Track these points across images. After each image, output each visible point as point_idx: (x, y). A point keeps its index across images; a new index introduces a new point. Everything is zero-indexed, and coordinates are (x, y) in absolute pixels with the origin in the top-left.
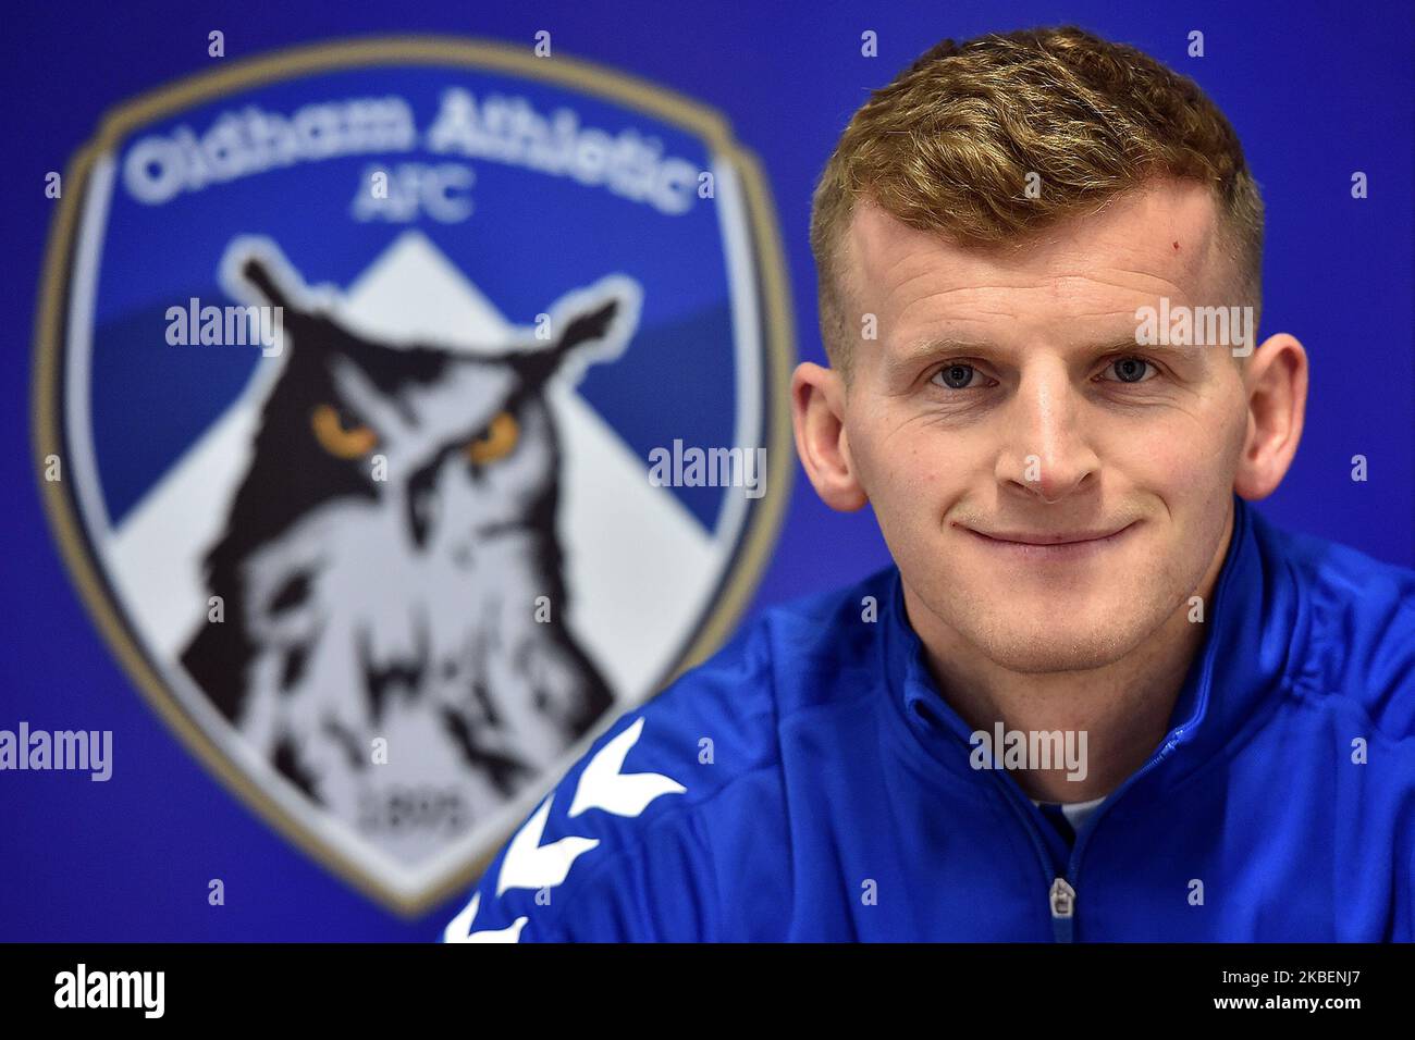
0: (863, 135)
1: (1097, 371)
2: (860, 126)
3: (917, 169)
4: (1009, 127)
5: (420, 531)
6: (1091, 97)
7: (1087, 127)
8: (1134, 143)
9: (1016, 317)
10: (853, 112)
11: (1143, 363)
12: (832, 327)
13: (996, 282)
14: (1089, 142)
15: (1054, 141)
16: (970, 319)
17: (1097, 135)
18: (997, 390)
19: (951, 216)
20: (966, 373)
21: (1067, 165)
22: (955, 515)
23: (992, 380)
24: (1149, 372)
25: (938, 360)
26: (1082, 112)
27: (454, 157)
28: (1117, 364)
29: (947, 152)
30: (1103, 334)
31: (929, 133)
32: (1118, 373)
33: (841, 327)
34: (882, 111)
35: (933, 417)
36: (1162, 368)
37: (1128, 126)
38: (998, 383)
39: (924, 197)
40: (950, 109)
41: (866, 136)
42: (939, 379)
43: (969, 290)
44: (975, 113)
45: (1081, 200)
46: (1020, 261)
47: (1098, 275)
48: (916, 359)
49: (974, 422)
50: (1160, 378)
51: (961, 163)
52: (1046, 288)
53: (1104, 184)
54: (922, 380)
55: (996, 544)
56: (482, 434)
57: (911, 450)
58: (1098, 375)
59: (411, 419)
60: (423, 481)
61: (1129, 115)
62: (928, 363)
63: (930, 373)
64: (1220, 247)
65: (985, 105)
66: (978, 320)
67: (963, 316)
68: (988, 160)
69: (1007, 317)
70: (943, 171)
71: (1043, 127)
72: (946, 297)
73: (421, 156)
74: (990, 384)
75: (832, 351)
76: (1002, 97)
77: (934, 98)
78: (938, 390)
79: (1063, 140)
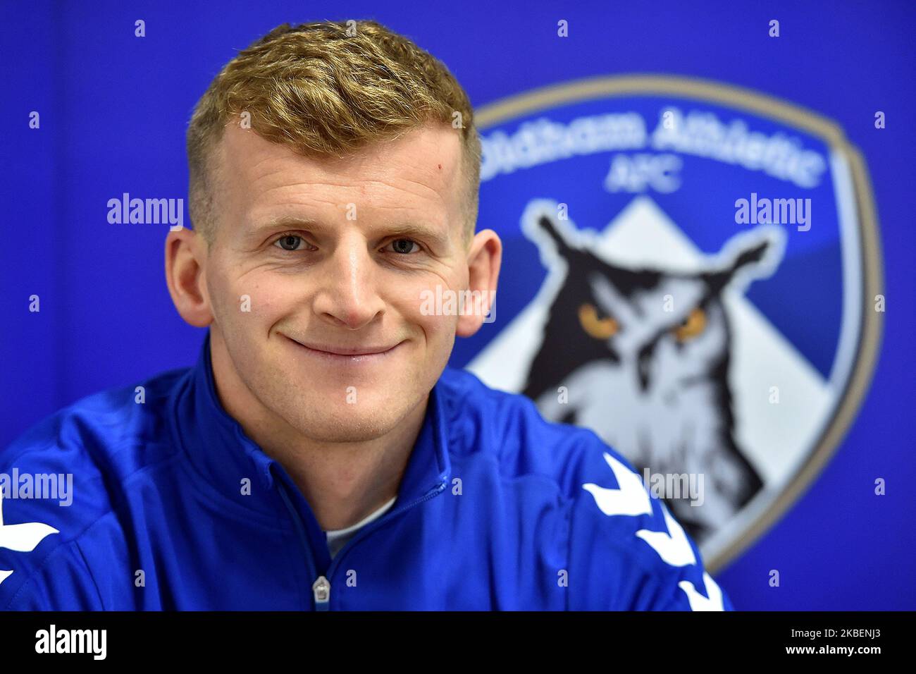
0: (236, 79)
1: (382, 246)
2: (231, 74)
3: (278, 103)
4: (341, 80)
5: (644, 382)
6: (392, 65)
7: (391, 84)
8: (419, 97)
9: (336, 205)
10: (227, 63)
11: (412, 242)
12: (201, 205)
13: (324, 180)
14: (392, 94)
15: (370, 91)
16: (306, 204)
17: (397, 89)
18: (317, 253)
19: (299, 135)
20: (296, 241)
21: (377, 107)
22: (280, 328)
23: (313, 247)
24: (415, 248)
25: (280, 230)
26: (387, 74)
27: (669, 151)
28: (394, 242)
29: (299, 92)
30: (394, 221)
31: (286, 78)
32: (394, 247)
33: (208, 205)
34: (250, 64)
35: (271, 267)
36: (425, 247)
37: (416, 86)
38: (317, 249)
39: (282, 121)
40: (298, 65)
41: (238, 79)
42: (278, 244)
43: (306, 185)
44: (317, 68)
45: (385, 131)
46: (341, 167)
47: (391, 181)
48: (266, 228)
49: (301, 272)
50: (422, 252)
51: (309, 101)
52: (357, 188)
53: (400, 121)
54: (268, 242)
55: (310, 351)
56: (684, 322)
57: (255, 285)
58: (382, 248)
59: (640, 313)
60: (647, 352)
61: (415, 79)
62: (274, 232)
63: (273, 239)
64: (462, 170)
65: (323, 64)
66: (312, 205)
67: (301, 201)
68: (327, 99)
69: (330, 204)
70: (295, 104)
71: (363, 81)
72: (291, 189)
73: (649, 150)
74: (312, 249)
75: (198, 221)
76: (336, 60)
77: (286, 58)
78: (276, 249)
79: (375, 91)
